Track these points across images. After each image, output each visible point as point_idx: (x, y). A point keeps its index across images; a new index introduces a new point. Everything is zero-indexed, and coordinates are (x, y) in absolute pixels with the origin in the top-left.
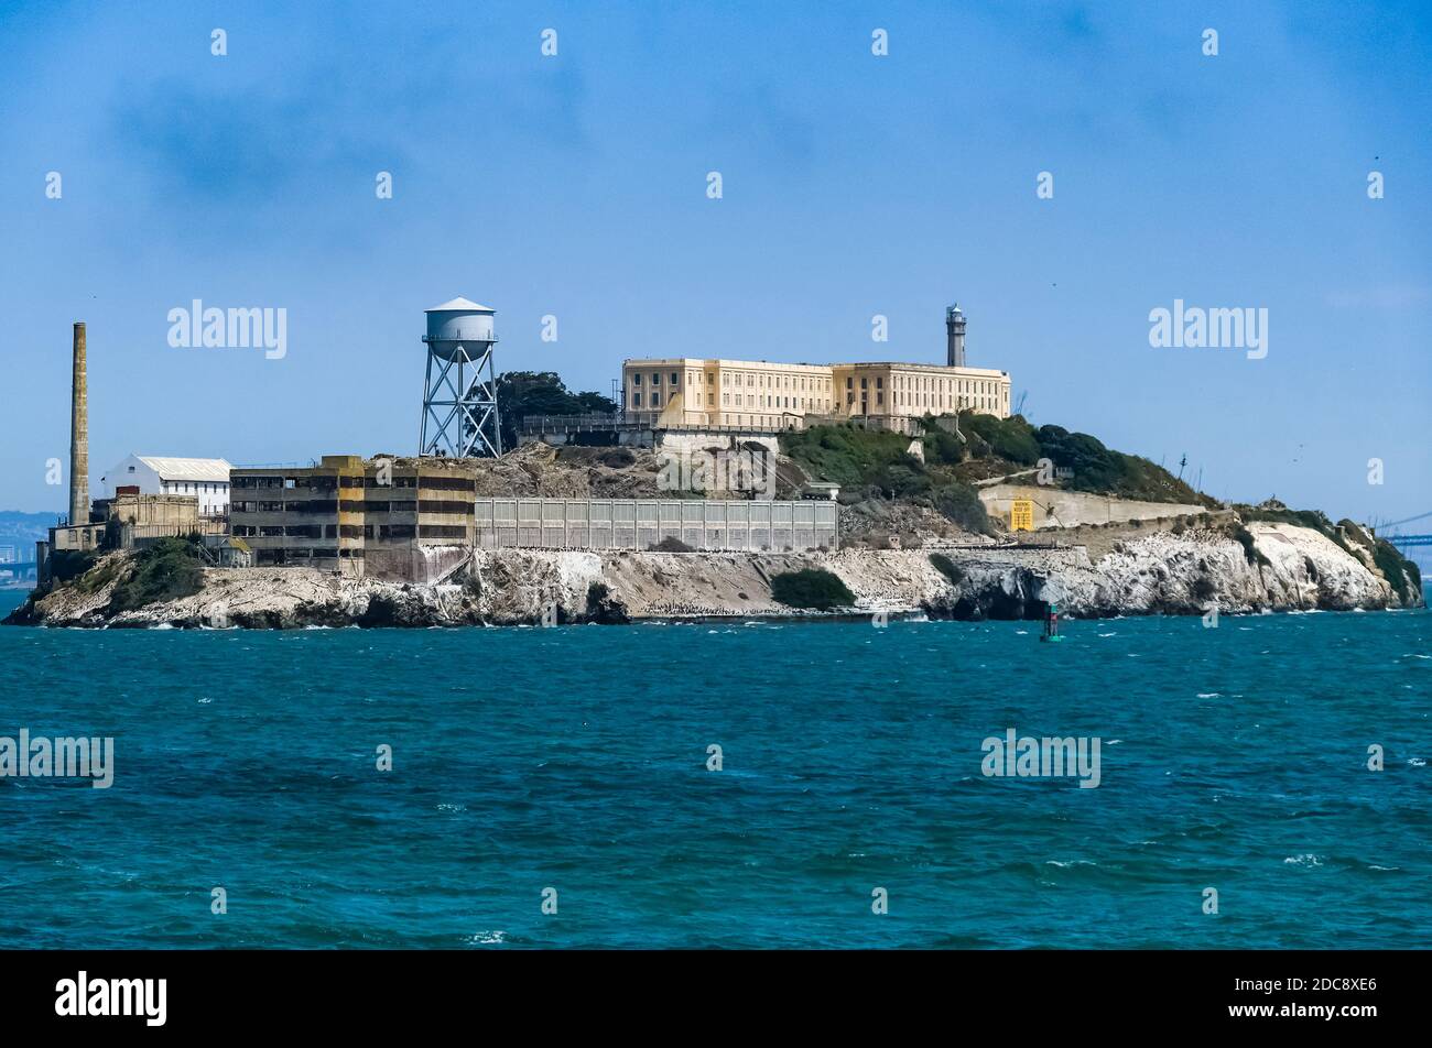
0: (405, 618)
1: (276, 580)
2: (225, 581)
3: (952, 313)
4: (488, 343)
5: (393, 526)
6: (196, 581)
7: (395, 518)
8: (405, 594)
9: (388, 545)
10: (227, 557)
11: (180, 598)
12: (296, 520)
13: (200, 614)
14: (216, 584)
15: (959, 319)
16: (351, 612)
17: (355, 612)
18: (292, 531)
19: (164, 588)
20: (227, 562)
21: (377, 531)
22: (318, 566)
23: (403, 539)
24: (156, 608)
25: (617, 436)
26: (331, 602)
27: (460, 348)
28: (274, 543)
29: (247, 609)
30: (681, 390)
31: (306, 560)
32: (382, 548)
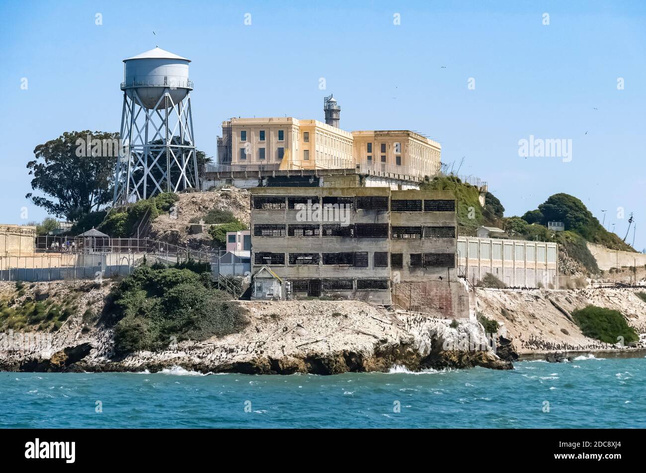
0: (454, 358)
1: (336, 315)
2: (274, 316)
3: (328, 101)
4: (188, 90)
5: (426, 255)
6: (236, 316)
7: (430, 246)
8: (454, 330)
9: (421, 276)
10: (260, 289)
11: (220, 335)
12: (336, 246)
13: (265, 355)
14: (264, 319)
15: (335, 108)
16: (422, 352)
17: (425, 351)
18: (329, 259)
19: (190, 323)
20: (260, 295)
21: (406, 260)
22: (364, 299)
23: (440, 269)
24: (191, 349)
25: (317, 180)
26: (406, 340)
27: (167, 94)
28: (307, 272)
29: (322, 349)
30: (288, 145)
31: (349, 293)
32: (414, 279)
